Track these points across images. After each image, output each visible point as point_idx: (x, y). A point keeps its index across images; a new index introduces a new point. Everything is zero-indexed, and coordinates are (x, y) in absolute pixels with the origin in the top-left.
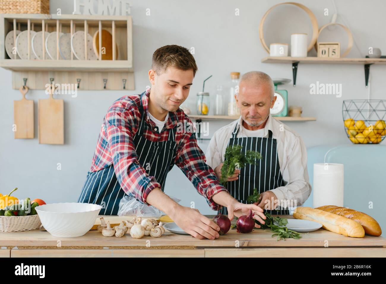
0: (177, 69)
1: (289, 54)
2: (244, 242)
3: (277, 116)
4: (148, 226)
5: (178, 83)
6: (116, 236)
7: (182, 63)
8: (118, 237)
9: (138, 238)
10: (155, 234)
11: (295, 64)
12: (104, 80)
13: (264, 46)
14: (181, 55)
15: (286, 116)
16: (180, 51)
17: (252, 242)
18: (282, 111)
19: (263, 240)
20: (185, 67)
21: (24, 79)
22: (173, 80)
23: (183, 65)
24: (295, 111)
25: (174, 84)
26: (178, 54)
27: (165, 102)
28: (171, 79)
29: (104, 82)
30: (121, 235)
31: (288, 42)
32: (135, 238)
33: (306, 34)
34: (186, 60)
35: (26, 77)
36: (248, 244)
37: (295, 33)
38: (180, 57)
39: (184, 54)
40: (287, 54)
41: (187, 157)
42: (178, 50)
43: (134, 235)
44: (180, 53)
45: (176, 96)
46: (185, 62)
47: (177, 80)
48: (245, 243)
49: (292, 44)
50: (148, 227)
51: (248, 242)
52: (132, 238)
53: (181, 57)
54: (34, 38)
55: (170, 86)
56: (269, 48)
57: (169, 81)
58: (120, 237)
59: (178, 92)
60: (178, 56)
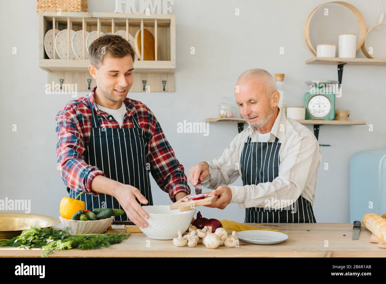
0: (113, 59)
1: (337, 55)
2: (327, 253)
3: (324, 120)
4: (223, 235)
5: (118, 71)
6: (189, 246)
7: (117, 52)
8: (191, 246)
9: (214, 249)
10: (230, 243)
11: (341, 66)
12: (143, 81)
13: (309, 47)
14: (114, 43)
15: (334, 119)
16: (112, 40)
17: (335, 253)
18: (329, 114)
19: (346, 251)
20: (120, 55)
21: (60, 80)
22: (113, 70)
23: (118, 53)
24: (341, 115)
25: (116, 74)
26: (110, 43)
27: (110, 93)
28: (111, 70)
29: (143, 83)
30: (194, 245)
31: (336, 43)
32: (210, 248)
33: (355, 34)
34: (120, 48)
35: (63, 78)
36: (332, 255)
37: (343, 34)
38: (113, 46)
39: (117, 42)
40: (334, 55)
41: (157, 150)
42: (110, 39)
43: (209, 245)
44: (112, 42)
45: (120, 84)
46: (119, 49)
47: (116, 69)
48: (328, 255)
49: (340, 45)
50: (223, 237)
51: (331, 253)
52: (207, 248)
53: (115, 46)
54: (74, 38)
55: (112, 77)
56: (316, 50)
57: (109, 72)
58: (194, 246)
59: (122, 81)
60: (111, 46)
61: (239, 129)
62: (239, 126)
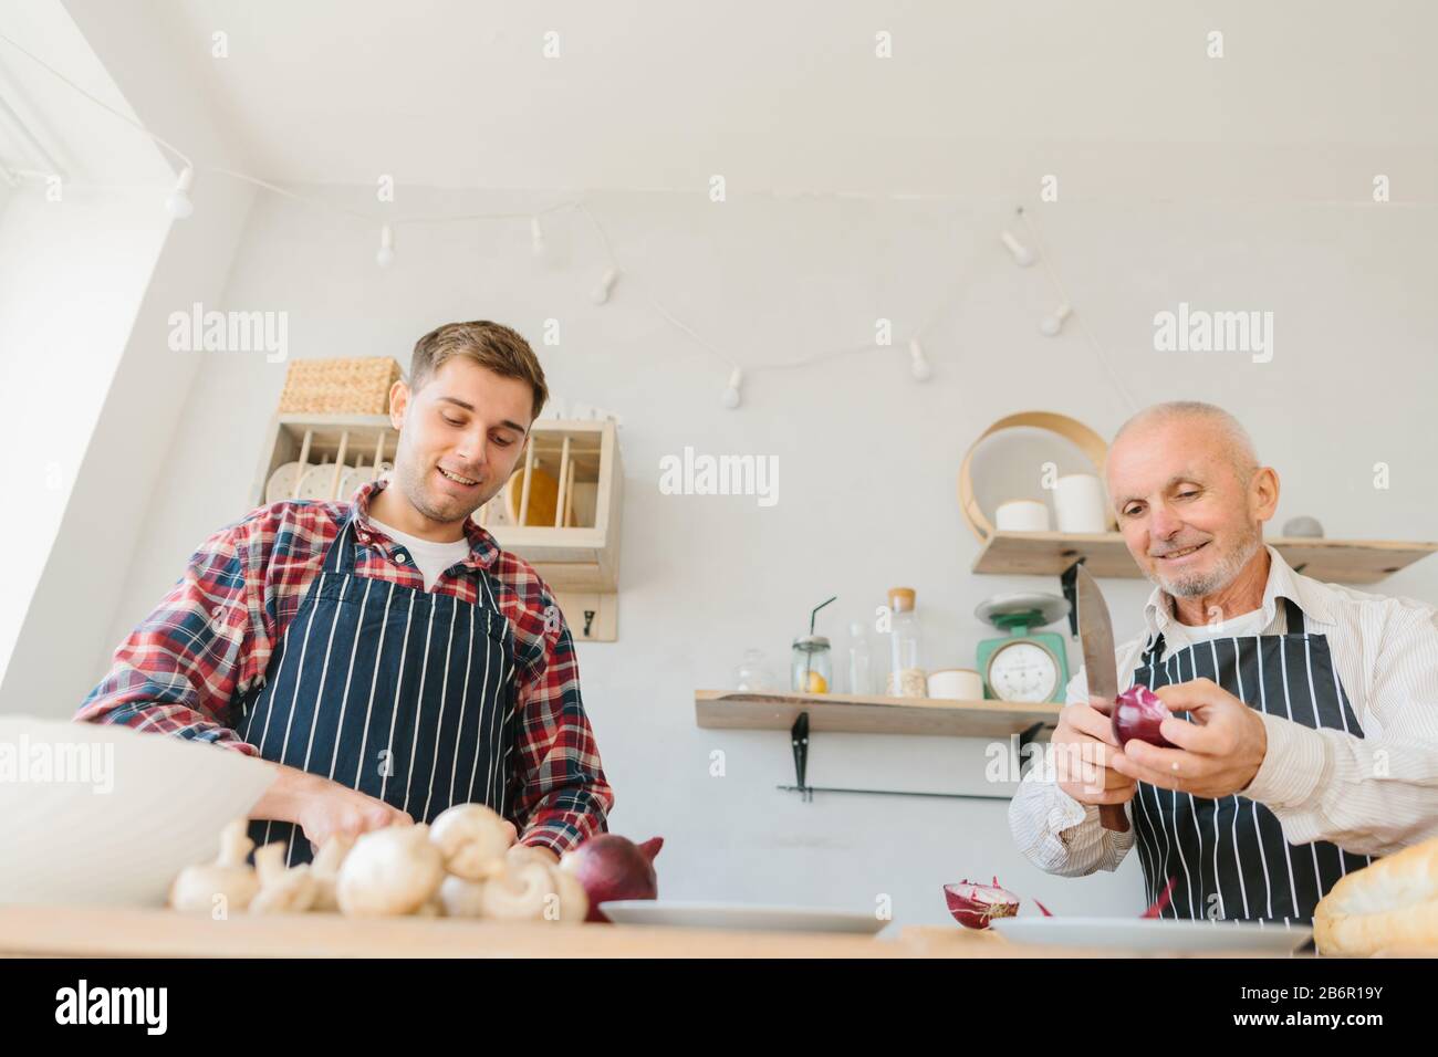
5: (470, 407)
7: (491, 348)
13: (975, 525)
22: (456, 398)
23: (493, 352)
25: (460, 417)
27: (422, 476)
28: (451, 394)
34: (506, 344)
38: (488, 333)
46: (501, 347)
47: (467, 398)
55: (445, 423)
57: (443, 403)
61: (795, 748)
62: (794, 739)
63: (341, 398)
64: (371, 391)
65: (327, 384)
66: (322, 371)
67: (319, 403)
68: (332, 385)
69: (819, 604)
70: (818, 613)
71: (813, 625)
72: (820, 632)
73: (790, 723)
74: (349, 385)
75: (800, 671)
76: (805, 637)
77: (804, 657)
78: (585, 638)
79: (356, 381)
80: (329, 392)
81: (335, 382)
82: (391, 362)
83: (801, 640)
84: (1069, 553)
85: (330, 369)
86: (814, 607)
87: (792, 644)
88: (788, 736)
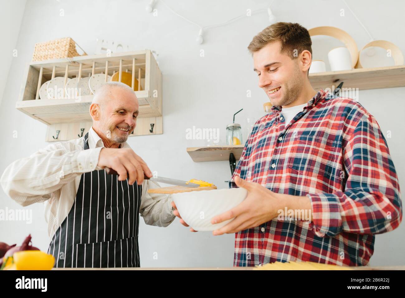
21: (57, 131)
61: (231, 167)
62: (230, 164)
63: (53, 55)
64: (63, 51)
65: (48, 50)
66: (46, 45)
67: (46, 57)
68: (50, 50)
69: (236, 113)
70: (235, 116)
71: (234, 120)
72: (237, 122)
73: (228, 157)
74: (56, 50)
75: (230, 137)
76: (231, 124)
77: (231, 132)
78: (151, 133)
79: (58, 48)
80: (49, 53)
81: (51, 49)
82: (69, 39)
83: (229, 126)
84: (337, 81)
85: (49, 45)
86: (235, 114)
87: (226, 127)
88: (228, 162)
